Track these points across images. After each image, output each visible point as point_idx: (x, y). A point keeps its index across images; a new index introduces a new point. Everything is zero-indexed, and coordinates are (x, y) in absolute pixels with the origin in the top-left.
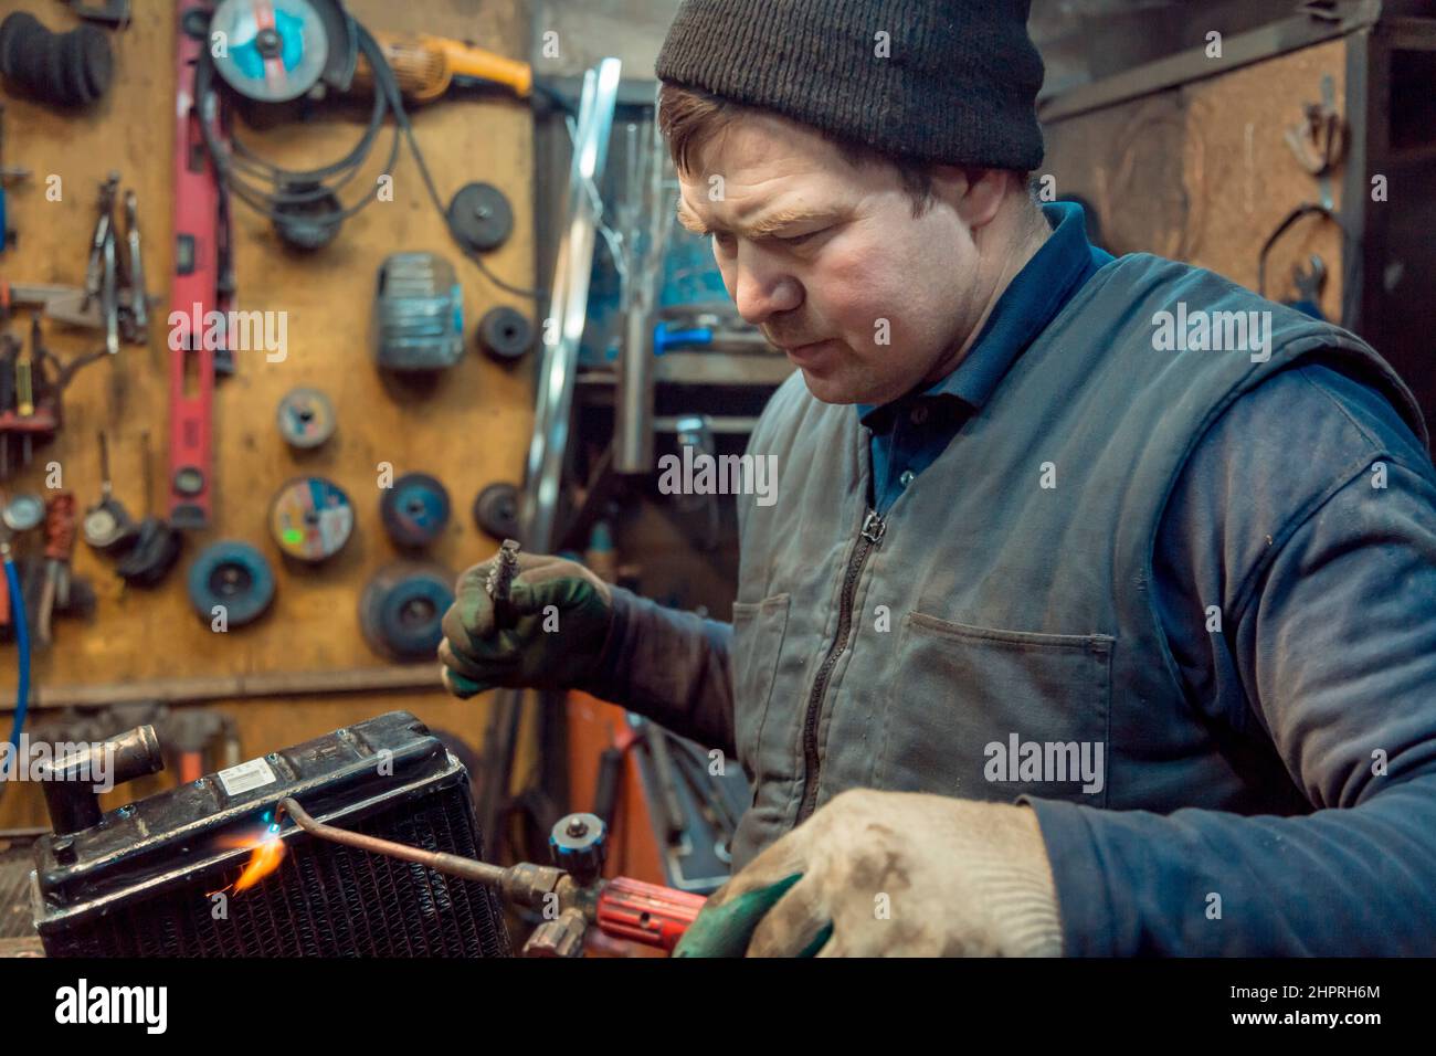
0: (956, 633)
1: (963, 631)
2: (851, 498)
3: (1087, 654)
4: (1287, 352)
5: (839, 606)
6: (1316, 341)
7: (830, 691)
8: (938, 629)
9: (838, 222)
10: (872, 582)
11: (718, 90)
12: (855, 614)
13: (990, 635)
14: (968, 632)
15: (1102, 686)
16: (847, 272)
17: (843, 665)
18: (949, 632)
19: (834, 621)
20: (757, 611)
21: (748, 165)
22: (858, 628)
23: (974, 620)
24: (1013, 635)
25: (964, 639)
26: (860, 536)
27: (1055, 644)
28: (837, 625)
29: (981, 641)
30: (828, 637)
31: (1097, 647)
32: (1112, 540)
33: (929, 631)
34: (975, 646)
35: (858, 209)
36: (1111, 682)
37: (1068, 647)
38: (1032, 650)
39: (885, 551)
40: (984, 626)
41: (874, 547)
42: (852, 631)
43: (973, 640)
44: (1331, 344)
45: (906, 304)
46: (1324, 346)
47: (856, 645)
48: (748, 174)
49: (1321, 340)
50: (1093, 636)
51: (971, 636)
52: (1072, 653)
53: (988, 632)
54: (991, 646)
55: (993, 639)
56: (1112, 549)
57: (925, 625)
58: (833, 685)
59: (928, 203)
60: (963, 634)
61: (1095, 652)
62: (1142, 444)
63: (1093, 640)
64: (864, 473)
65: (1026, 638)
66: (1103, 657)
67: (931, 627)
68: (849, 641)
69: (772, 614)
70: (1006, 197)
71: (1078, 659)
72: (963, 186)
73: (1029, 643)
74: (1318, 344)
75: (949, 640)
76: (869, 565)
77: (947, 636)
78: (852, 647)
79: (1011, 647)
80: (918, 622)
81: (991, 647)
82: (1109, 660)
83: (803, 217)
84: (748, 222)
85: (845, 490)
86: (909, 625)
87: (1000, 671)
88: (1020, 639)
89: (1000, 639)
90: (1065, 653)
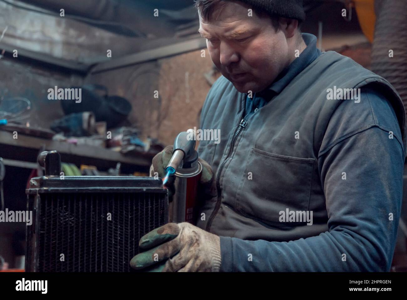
0: (269, 156)
1: (270, 155)
2: (238, 115)
3: (307, 164)
4: (366, 82)
5: (230, 146)
6: (375, 79)
7: (224, 169)
8: (263, 154)
10: (241, 139)
12: (235, 148)
14: (272, 155)
15: (310, 172)
16: (257, 49)
17: (229, 162)
18: (267, 155)
19: (228, 150)
20: (205, 148)
22: (235, 152)
25: (271, 157)
26: (239, 125)
27: (298, 161)
28: (229, 151)
29: (276, 158)
30: (226, 155)
33: (260, 154)
34: (274, 160)
35: (261, 30)
37: (303, 162)
38: (292, 162)
39: (246, 130)
40: (274, 154)
41: (244, 128)
42: (233, 153)
43: (274, 158)
44: (379, 81)
46: (377, 81)
47: (234, 157)
48: (229, 20)
49: (376, 79)
50: (309, 159)
51: (273, 157)
55: (279, 158)
57: (259, 153)
59: (278, 30)
60: (271, 156)
61: (309, 163)
63: (309, 160)
64: (243, 108)
65: (290, 158)
66: (311, 165)
67: (261, 153)
68: (232, 155)
69: (211, 148)
71: (305, 165)
72: (286, 26)
73: (291, 159)
74: (375, 81)
77: (266, 156)
78: (233, 157)
80: (256, 151)
81: (279, 160)
82: (313, 166)
83: (245, 32)
84: (228, 34)
85: (237, 113)
86: (252, 152)
87: (281, 167)
88: (288, 159)
89: (282, 158)
90: (302, 163)
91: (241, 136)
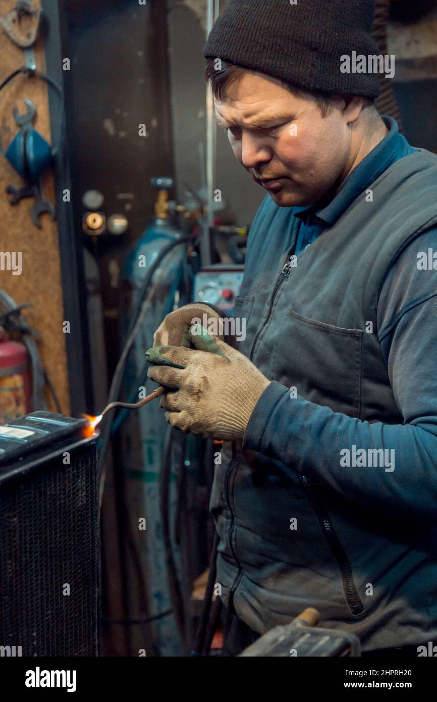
0: (305, 321)
1: (306, 320)
3: (352, 337)
7: (259, 342)
8: (298, 319)
9: (288, 119)
11: (236, 62)
12: (273, 308)
13: (317, 324)
14: (309, 321)
15: (357, 350)
16: (293, 142)
17: (265, 330)
18: (302, 320)
19: (267, 311)
20: (244, 302)
21: (249, 95)
22: (273, 314)
23: (310, 316)
24: (325, 325)
25: (307, 324)
26: (282, 273)
27: (339, 332)
28: (269, 313)
29: (313, 326)
30: (265, 318)
31: (356, 334)
32: (364, 289)
33: (294, 319)
34: (311, 328)
35: (297, 114)
36: (361, 349)
37: (345, 333)
38: (332, 333)
39: (288, 281)
40: (313, 319)
41: (285, 278)
42: (271, 316)
45: (319, 157)
47: (271, 322)
48: (249, 99)
50: (355, 330)
52: (346, 336)
53: (316, 323)
54: (317, 329)
55: (318, 325)
56: (364, 293)
57: (293, 316)
58: (260, 339)
60: (307, 322)
61: (355, 336)
62: (380, 248)
63: (354, 331)
66: (358, 338)
67: (296, 317)
68: (269, 320)
69: (248, 304)
70: (363, 109)
71: (348, 339)
72: (343, 104)
73: (331, 329)
75: (301, 324)
76: (281, 287)
77: (301, 322)
79: (325, 331)
80: (292, 314)
82: (361, 340)
83: (273, 118)
84: (247, 121)
86: (288, 315)
87: (320, 340)
88: (328, 327)
89: (321, 326)
90: (343, 336)
91: (282, 289)
